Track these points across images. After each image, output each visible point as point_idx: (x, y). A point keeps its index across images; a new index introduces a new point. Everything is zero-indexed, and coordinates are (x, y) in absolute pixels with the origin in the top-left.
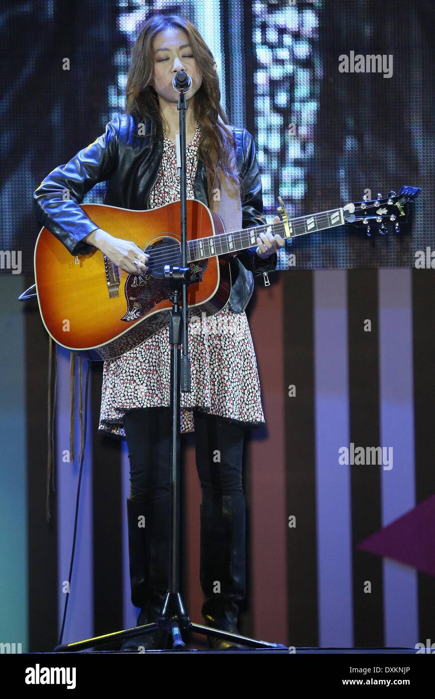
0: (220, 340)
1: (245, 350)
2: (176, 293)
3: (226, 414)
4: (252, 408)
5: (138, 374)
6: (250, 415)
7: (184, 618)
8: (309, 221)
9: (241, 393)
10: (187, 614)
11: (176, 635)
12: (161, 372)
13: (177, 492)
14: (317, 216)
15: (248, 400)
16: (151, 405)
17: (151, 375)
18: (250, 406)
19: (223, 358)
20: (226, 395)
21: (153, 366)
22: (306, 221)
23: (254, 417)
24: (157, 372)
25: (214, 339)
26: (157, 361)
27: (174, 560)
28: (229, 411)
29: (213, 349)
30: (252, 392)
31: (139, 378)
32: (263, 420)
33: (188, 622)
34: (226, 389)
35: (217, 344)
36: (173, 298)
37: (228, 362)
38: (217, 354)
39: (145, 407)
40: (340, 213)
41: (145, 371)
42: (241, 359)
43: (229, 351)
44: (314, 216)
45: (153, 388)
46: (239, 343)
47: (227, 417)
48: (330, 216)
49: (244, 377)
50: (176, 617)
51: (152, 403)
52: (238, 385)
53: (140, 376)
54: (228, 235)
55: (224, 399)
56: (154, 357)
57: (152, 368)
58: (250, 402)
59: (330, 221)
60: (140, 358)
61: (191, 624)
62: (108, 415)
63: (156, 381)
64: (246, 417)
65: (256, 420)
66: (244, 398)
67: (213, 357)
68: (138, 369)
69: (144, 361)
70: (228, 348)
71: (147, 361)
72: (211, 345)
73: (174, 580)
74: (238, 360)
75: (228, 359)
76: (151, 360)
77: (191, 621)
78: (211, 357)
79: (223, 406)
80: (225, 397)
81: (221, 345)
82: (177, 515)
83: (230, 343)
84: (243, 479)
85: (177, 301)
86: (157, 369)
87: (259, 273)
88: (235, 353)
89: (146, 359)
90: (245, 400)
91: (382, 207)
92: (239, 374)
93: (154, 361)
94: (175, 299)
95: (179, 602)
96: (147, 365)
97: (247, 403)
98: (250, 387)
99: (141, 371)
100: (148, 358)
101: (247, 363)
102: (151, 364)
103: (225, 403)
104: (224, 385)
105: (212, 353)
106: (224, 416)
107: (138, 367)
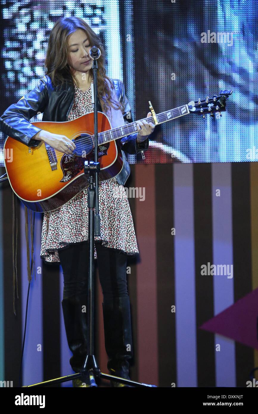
0: (114, 204)
1: (127, 210)
2: (92, 178)
3: (119, 247)
4: (132, 245)
5: (70, 222)
6: (131, 249)
7: (97, 370)
8: (168, 114)
9: (126, 236)
10: (98, 368)
11: (92, 380)
12: (83, 220)
13: (92, 296)
14: (172, 110)
15: (130, 240)
16: (78, 241)
17: (78, 222)
18: (131, 243)
19: (116, 214)
20: (119, 236)
21: (78, 216)
22: (166, 114)
23: (133, 250)
24: (81, 220)
25: (111, 203)
26: (80, 213)
27: (91, 336)
28: (120, 246)
29: (110, 209)
30: (132, 235)
31: (71, 225)
32: (138, 252)
33: (99, 372)
34: (119, 232)
35: (113, 206)
36: (90, 180)
37: (119, 217)
38: (113, 212)
39: (75, 242)
40: (186, 108)
41: (74, 220)
42: (126, 216)
43: (119, 211)
44: (171, 111)
45: (79, 230)
46: (124, 206)
47: (120, 249)
48: (180, 110)
49: (127, 226)
50: (92, 369)
51: (79, 240)
52: (124, 231)
53: (72, 224)
54: (120, 128)
55: (117, 238)
56: (79, 211)
57: (78, 218)
58: (131, 241)
59: (181, 113)
60: (71, 212)
61: (101, 374)
62: (51, 246)
63: (81, 226)
64: (128, 250)
65: (134, 252)
66: (127, 238)
67: (110, 213)
68: (70, 219)
69: (73, 214)
70: (119, 208)
71: (75, 214)
72: (109, 206)
73: (91, 348)
74: (124, 216)
75: (119, 215)
76: (77, 213)
77: (101, 372)
78: (109, 214)
79: (117, 242)
80: (118, 237)
81: (115, 206)
82: (92, 310)
83: (120, 206)
84: (127, 287)
85: (92, 182)
86: (81, 218)
87: (139, 152)
88: (123, 212)
89: (74, 213)
90: (128, 240)
91: (210, 103)
92: (125, 224)
93: (79, 213)
94: (91, 181)
95: (94, 361)
96: (75, 216)
97: (129, 241)
98: (131, 232)
99: (72, 220)
100: (75, 212)
101: (129, 218)
102: (77, 215)
103: (118, 241)
104: (117, 230)
105: (110, 211)
106: (118, 248)
107: (70, 218)
